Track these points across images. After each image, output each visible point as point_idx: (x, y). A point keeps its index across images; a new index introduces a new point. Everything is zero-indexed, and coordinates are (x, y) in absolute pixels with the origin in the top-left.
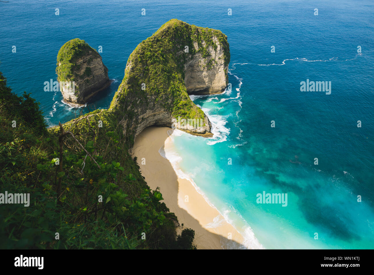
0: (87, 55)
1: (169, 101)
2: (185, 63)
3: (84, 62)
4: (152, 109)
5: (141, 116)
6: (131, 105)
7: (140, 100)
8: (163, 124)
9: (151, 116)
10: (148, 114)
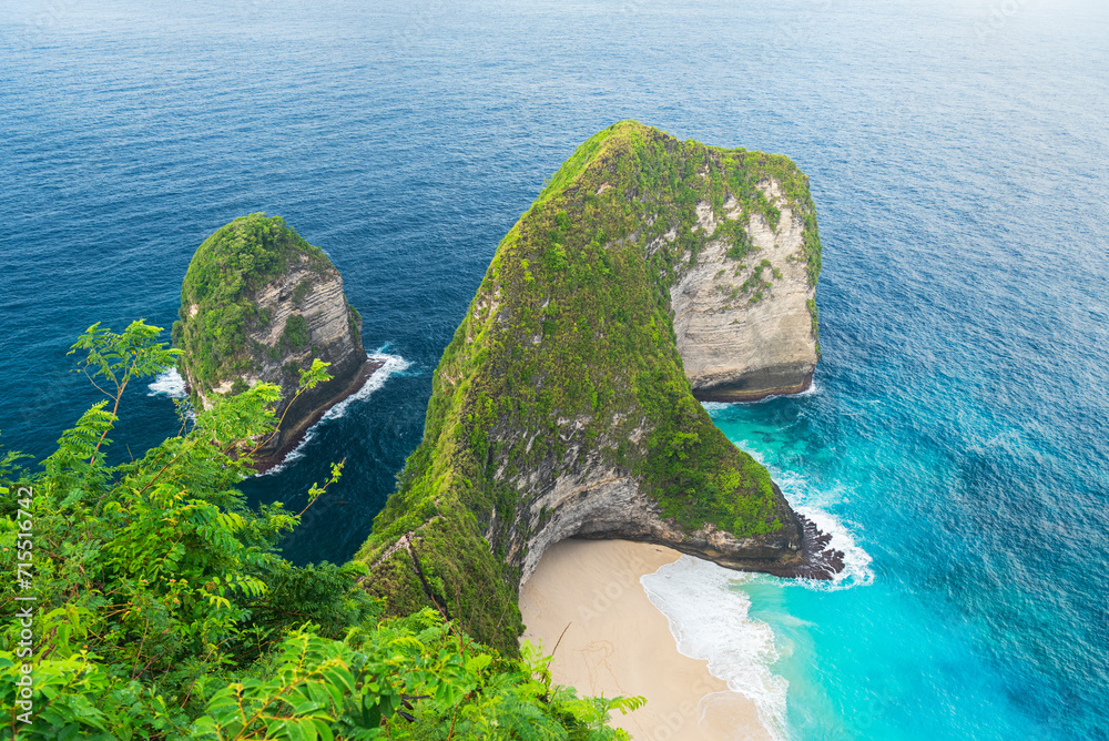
0: (295, 270)
1: (634, 433)
2: (670, 284)
3: (282, 299)
4: (575, 471)
5: (539, 504)
6: (506, 462)
7: (532, 438)
8: (608, 527)
9: (572, 499)
10: (563, 493)
